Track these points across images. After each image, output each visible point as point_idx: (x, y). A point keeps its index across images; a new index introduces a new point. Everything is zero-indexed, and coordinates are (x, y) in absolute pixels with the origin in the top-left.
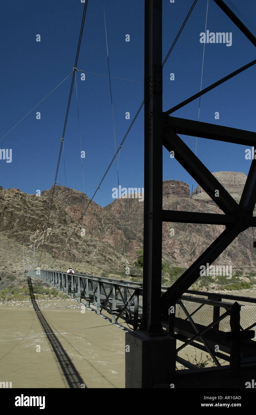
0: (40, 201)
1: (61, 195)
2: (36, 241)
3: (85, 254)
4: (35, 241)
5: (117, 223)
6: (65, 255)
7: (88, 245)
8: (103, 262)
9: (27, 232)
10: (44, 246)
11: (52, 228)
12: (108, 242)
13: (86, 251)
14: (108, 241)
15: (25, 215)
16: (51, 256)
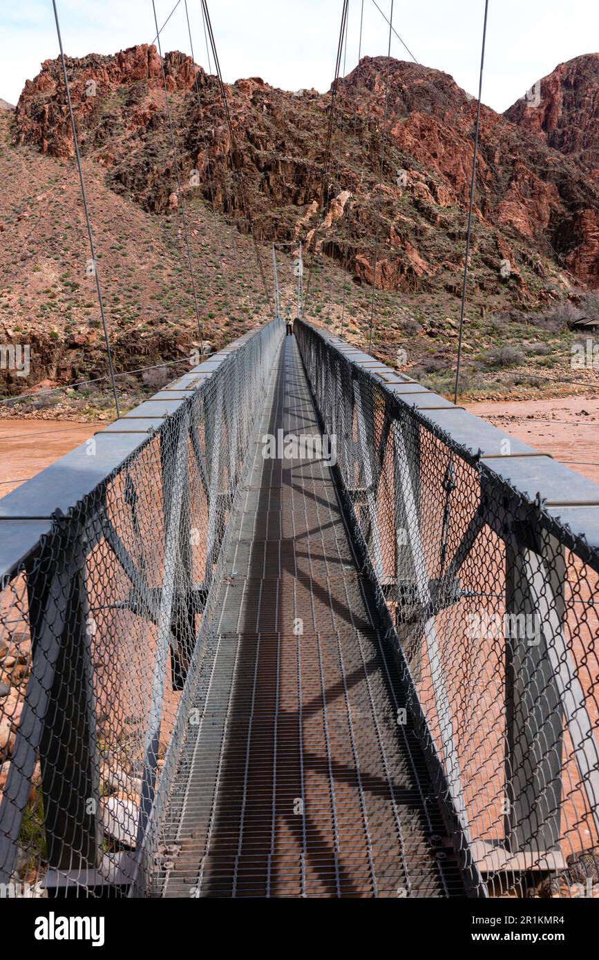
0: (319, 109)
1: (383, 87)
2: (312, 232)
3: (443, 263)
4: (308, 234)
5: (539, 157)
6: (390, 269)
7: (452, 236)
8: (492, 285)
9: (287, 208)
10: (332, 249)
11: (353, 191)
12: (511, 221)
13: (444, 256)
14: (514, 219)
15: (280, 157)
16: (349, 278)
